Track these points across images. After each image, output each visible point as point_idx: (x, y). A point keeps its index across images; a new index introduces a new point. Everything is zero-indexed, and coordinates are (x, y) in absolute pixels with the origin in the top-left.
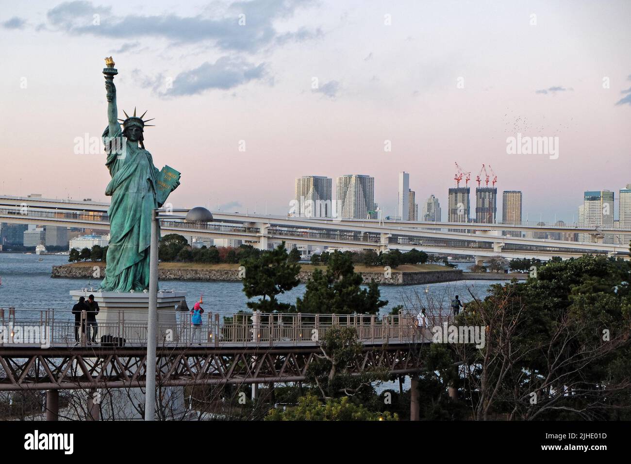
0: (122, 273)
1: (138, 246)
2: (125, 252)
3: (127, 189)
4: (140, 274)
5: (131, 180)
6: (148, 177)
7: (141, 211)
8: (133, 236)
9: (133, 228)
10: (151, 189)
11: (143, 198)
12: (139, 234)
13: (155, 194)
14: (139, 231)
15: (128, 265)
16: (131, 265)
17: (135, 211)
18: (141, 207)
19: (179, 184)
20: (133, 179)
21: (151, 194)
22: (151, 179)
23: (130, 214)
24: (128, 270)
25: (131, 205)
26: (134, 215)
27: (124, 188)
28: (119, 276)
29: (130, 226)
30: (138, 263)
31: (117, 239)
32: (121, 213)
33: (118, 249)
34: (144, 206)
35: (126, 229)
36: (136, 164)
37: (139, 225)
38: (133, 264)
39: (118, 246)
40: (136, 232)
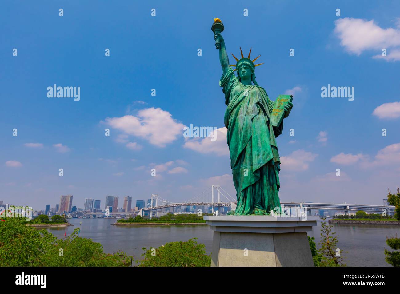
1: (251, 166)
2: (241, 174)
3: (237, 114)
4: (260, 197)
5: (240, 107)
6: (257, 102)
8: (246, 156)
9: (245, 148)
10: (262, 113)
11: (252, 119)
12: (251, 154)
14: (252, 151)
16: (247, 186)
17: (246, 132)
18: (251, 127)
19: (292, 106)
20: (242, 105)
21: (261, 115)
22: (261, 103)
23: (241, 137)
25: (241, 127)
27: (234, 114)
29: (242, 147)
30: (255, 184)
35: (240, 150)
37: (250, 146)
38: (249, 185)
39: (237, 169)
40: (248, 152)
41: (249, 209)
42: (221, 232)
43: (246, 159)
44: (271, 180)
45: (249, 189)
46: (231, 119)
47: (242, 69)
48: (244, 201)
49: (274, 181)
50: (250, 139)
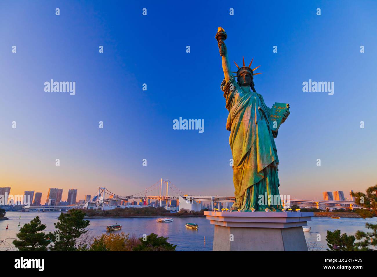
0: (245, 193)
1: (256, 166)
2: (246, 173)
3: (242, 117)
6: (259, 107)
7: (255, 135)
8: (251, 157)
9: (250, 149)
10: (264, 117)
11: (256, 124)
12: (256, 156)
13: (268, 123)
14: (256, 153)
15: (249, 185)
16: (252, 184)
17: (251, 135)
18: (255, 131)
20: (246, 110)
21: (264, 121)
22: (262, 109)
23: (246, 139)
24: (250, 190)
25: (246, 130)
26: (250, 139)
27: (238, 118)
28: (242, 197)
29: (247, 148)
31: (237, 163)
32: (238, 139)
33: (240, 171)
34: (259, 130)
35: (244, 152)
37: (255, 148)
38: (253, 184)
39: (240, 169)
40: (253, 154)
41: (254, 206)
42: (231, 228)
43: (251, 159)
44: (273, 180)
45: (253, 187)
46: (235, 122)
47: (243, 76)
48: (249, 199)
49: (275, 180)
50: (254, 141)
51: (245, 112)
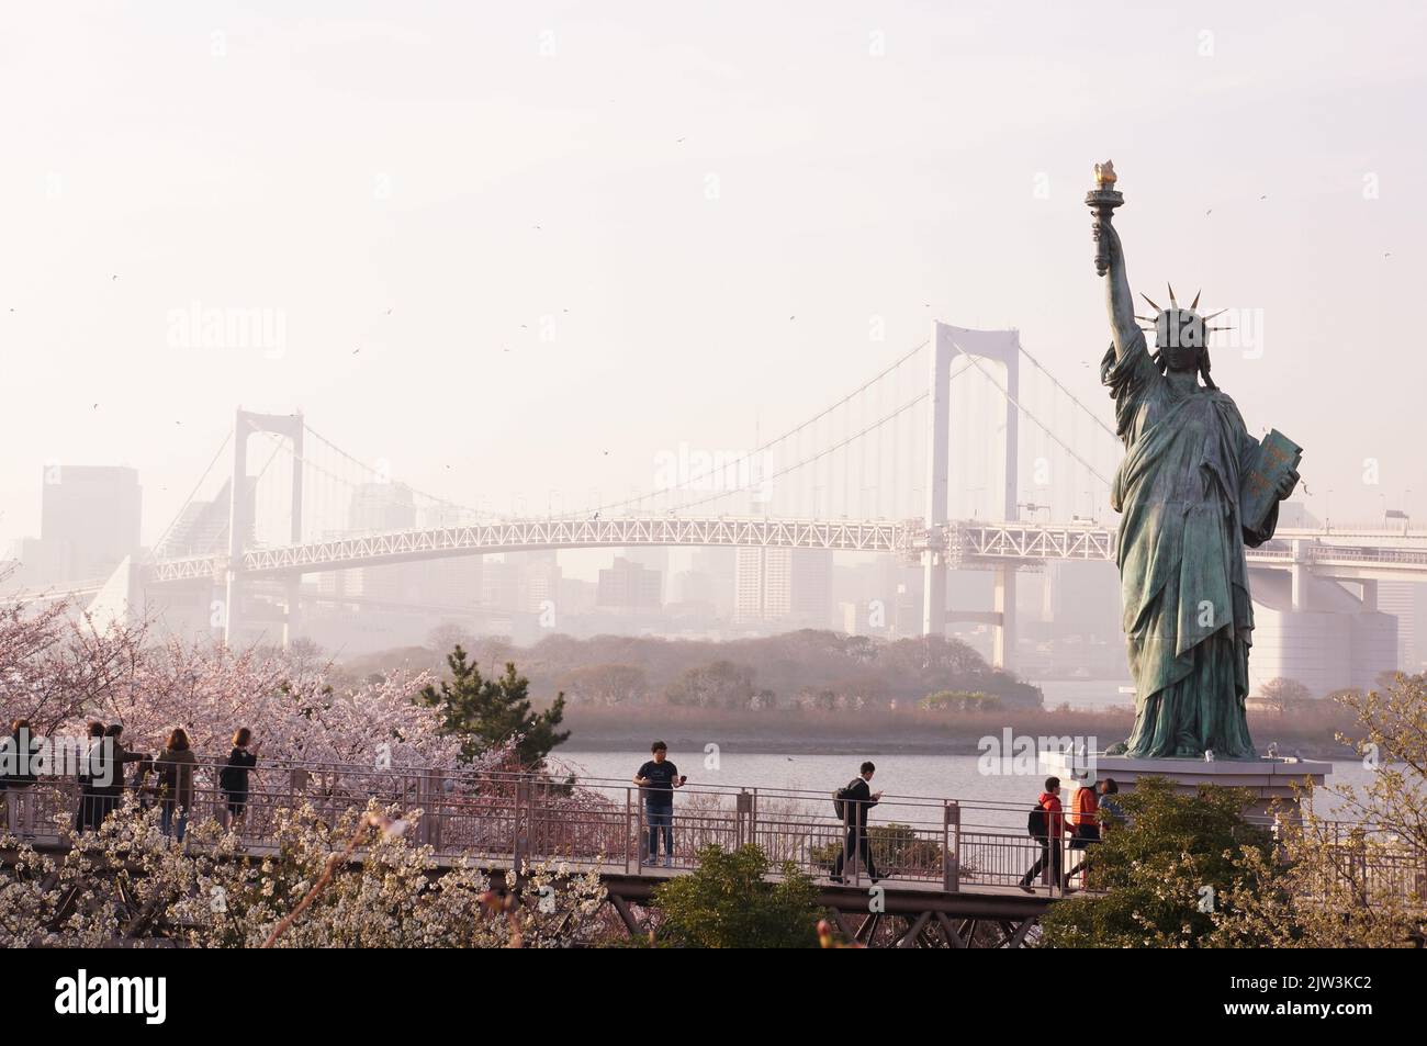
1: (1174, 638)
2: (1149, 653)
3: (1146, 492)
4: (1194, 712)
5: (1158, 470)
6: (1202, 463)
7: (1180, 549)
8: (1163, 612)
9: (1164, 588)
10: (1216, 492)
11: (1187, 514)
12: (1175, 610)
13: (1231, 504)
14: (1176, 603)
15: (1153, 690)
16: (1160, 687)
17: (1166, 548)
18: (1181, 538)
19: (1296, 476)
20: (1163, 468)
21: (1212, 504)
23: (1153, 559)
24: (1156, 702)
25: (1155, 536)
26: (1164, 560)
27: (1139, 492)
29: (1153, 587)
30: (1182, 682)
31: (1131, 623)
33: (1140, 646)
34: (1190, 536)
35: (1147, 594)
36: (1173, 428)
38: (1165, 687)
39: (1138, 639)
40: (1169, 603)
41: (1162, 744)
43: (1163, 618)
44: (1223, 675)
45: (1164, 696)
50: (1175, 567)
51: (1160, 476)
